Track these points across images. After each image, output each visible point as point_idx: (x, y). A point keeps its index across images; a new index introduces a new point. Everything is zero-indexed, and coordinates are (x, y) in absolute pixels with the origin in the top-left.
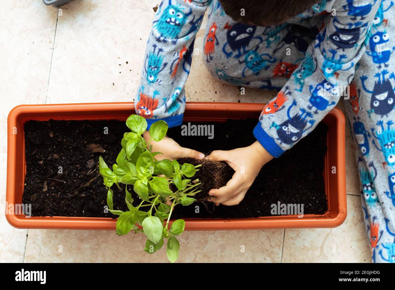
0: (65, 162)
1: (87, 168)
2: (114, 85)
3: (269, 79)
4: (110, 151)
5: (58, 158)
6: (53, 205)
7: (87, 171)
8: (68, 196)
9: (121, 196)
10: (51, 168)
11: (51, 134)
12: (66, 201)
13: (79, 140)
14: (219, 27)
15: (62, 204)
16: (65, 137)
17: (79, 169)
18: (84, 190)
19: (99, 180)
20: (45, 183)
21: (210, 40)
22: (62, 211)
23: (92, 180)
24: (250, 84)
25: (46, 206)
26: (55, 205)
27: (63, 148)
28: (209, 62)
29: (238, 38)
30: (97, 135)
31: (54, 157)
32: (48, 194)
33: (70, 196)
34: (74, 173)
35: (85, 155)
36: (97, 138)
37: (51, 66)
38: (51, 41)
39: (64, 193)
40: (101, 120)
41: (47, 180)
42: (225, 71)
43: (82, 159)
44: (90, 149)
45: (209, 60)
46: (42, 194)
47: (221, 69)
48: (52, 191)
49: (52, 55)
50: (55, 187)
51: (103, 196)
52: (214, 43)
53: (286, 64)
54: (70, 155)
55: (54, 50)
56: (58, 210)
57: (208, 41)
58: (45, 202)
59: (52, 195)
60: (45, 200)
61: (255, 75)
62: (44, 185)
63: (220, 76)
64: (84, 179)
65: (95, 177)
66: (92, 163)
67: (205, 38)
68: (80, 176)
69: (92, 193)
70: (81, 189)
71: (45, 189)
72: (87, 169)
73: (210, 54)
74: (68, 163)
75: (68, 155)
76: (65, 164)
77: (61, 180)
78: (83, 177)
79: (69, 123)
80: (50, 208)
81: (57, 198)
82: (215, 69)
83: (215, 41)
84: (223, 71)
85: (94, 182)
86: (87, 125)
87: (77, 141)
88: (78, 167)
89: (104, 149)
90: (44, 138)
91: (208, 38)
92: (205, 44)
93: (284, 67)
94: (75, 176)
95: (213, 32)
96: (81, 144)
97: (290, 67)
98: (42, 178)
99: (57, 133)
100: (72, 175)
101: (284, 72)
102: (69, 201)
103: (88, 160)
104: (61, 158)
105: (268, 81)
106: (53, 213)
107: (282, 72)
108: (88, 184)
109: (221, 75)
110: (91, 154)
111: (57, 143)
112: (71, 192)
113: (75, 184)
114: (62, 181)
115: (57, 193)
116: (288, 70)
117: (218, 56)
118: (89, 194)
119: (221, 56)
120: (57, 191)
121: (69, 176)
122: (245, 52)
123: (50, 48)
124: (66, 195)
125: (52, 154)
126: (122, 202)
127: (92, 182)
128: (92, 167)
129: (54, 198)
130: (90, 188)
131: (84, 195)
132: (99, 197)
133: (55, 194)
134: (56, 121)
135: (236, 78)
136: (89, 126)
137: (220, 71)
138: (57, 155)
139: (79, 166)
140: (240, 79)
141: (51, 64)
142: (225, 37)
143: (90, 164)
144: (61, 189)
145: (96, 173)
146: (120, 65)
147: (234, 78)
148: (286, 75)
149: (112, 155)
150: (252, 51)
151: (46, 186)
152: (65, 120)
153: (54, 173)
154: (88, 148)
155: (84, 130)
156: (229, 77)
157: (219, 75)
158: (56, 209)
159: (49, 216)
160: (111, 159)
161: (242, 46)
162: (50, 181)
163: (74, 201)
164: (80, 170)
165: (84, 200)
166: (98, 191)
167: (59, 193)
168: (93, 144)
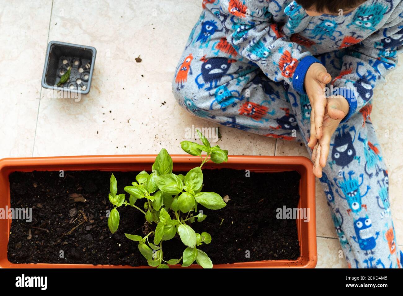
0: (48, 211)
1: (70, 216)
2: (98, 133)
3: (234, 116)
4: (92, 200)
5: (42, 207)
6: (37, 252)
7: (69, 219)
8: (51, 244)
9: (102, 243)
10: (35, 217)
11: (35, 185)
12: (49, 249)
13: (61, 189)
14: (195, 59)
15: (46, 252)
16: (48, 187)
17: (61, 218)
18: (66, 238)
19: (81, 229)
20: (30, 231)
21: (183, 69)
22: (45, 258)
23: (74, 229)
24: (215, 118)
25: (30, 253)
26: (39, 252)
27: (47, 198)
28: (180, 90)
29: (212, 72)
30: (78, 185)
31: (38, 207)
32: (32, 242)
33: (53, 244)
34: (57, 221)
35: (67, 204)
36: (78, 187)
37: (38, 116)
38: (38, 92)
39: (48, 241)
40: (82, 171)
41: (32, 228)
42: (194, 101)
43: (64, 209)
44: (72, 198)
45: (179, 88)
46: (26, 242)
47: (190, 98)
48: (36, 239)
49: (39, 105)
50: (39, 235)
51: (85, 244)
52: (187, 72)
53: (253, 104)
54: (53, 204)
55: (41, 100)
56: (42, 257)
57: (181, 70)
58: (30, 249)
59: (36, 243)
60: (30, 247)
61: (222, 110)
62: (28, 233)
63: (188, 106)
64: (67, 228)
65: (77, 225)
66: (74, 212)
67: (179, 67)
68: (63, 225)
69: (74, 241)
70: (63, 237)
71: (30, 237)
72: (69, 218)
73: (181, 83)
74: (51, 212)
75: (51, 205)
76: (49, 213)
77: (44, 228)
78: (65, 226)
79: (52, 173)
80: (34, 255)
81: (41, 246)
82: (184, 97)
83: (189, 71)
84: (192, 101)
85: (76, 231)
86: (69, 176)
87: (60, 191)
88: (61, 216)
89: (86, 198)
90: (28, 188)
91: (182, 67)
92: (177, 72)
93: (250, 106)
94: (58, 224)
95: (188, 62)
96: (64, 194)
97: (256, 107)
98: (26, 226)
99: (41, 183)
100: (55, 224)
101: (249, 111)
102: (52, 248)
103: (70, 209)
104: (44, 206)
105: (233, 117)
106: (37, 260)
107: (247, 111)
108: (70, 233)
109: (189, 104)
110: (73, 204)
111: (40, 193)
112: (54, 240)
113: (58, 232)
114: (45, 230)
115: (41, 241)
116: (254, 110)
117: (190, 85)
118: (71, 242)
119: (192, 86)
120: (41, 239)
121: (52, 225)
122: (216, 86)
123: (37, 99)
124: (50, 243)
125: (36, 204)
126: (103, 250)
127: (74, 230)
128: (74, 216)
129: (38, 246)
130: (72, 236)
131: (67, 243)
132: (81, 245)
133: (39, 242)
134: (39, 172)
135: (203, 109)
136: (71, 176)
137: (189, 100)
138: (41, 204)
139: (62, 214)
140: (207, 112)
141: (38, 114)
142: (200, 68)
143: (72, 213)
144: (45, 237)
145: (78, 222)
146: (104, 114)
147: (201, 110)
148: (251, 115)
149: (93, 203)
150: (222, 86)
151: (31, 234)
152: (49, 171)
153: (38, 223)
154: (70, 198)
155: (66, 181)
156: (197, 107)
157: (188, 104)
158: (40, 256)
159: (33, 263)
160: (93, 207)
161: (214, 80)
162: (34, 229)
163: (56, 248)
164: (63, 219)
165: (67, 248)
166: (80, 239)
167: (43, 241)
168: (75, 194)
